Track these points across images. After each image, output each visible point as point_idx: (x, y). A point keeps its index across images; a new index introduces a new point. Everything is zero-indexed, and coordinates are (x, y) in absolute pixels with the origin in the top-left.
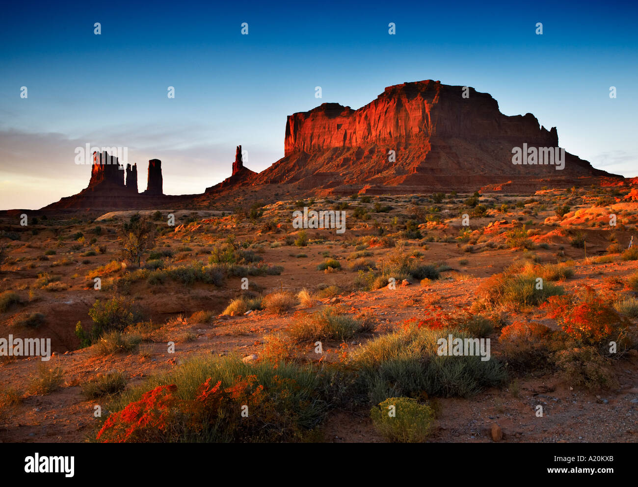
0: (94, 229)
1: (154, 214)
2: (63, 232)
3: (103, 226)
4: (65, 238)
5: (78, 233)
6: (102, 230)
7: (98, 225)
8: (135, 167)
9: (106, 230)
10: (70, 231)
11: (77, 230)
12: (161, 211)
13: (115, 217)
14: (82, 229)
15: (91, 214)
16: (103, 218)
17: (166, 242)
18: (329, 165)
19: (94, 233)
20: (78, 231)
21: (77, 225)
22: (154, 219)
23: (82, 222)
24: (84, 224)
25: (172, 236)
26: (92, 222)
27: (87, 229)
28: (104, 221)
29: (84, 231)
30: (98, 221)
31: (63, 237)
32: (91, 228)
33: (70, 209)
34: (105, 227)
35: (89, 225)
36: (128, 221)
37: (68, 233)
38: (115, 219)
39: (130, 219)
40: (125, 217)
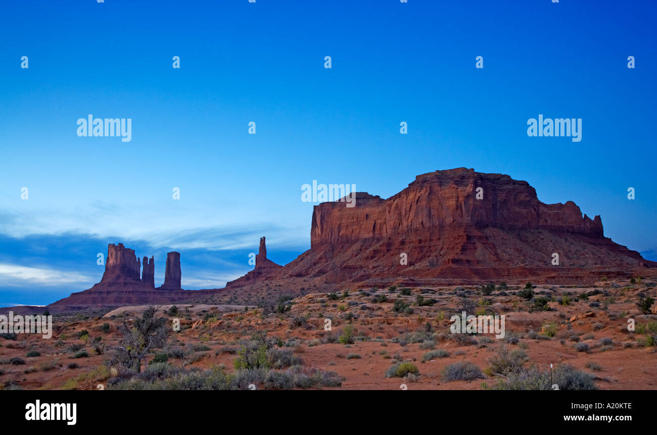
0: (101, 327)
1: (170, 309)
2: (66, 330)
3: (112, 323)
4: (67, 337)
5: (83, 331)
6: (110, 327)
7: (106, 322)
8: (152, 260)
9: (116, 328)
10: (74, 329)
11: (82, 327)
12: (177, 306)
13: (126, 313)
14: (88, 326)
15: (102, 310)
16: (113, 314)
17: (181, 340)
18: (358, 257)
19: (101, 331)
20: (84, 329)
21: (82, 321)
22: (170, 315)
23: (88, 318)
24: (90, 320)
25: (188, 334)
26: (100, 318)
27: (94, 326)
28: (114, 317)
29: (90, 329)
30: (106, 318)
31: (66, 335)
32: (98, 325)
33: (81, 305)
34: (114, 324)
35: (96, 322)
36: (141, 317)
37: (72, 331)
38: (127, 314)
39: (143, 315)
40: (137, 313)
